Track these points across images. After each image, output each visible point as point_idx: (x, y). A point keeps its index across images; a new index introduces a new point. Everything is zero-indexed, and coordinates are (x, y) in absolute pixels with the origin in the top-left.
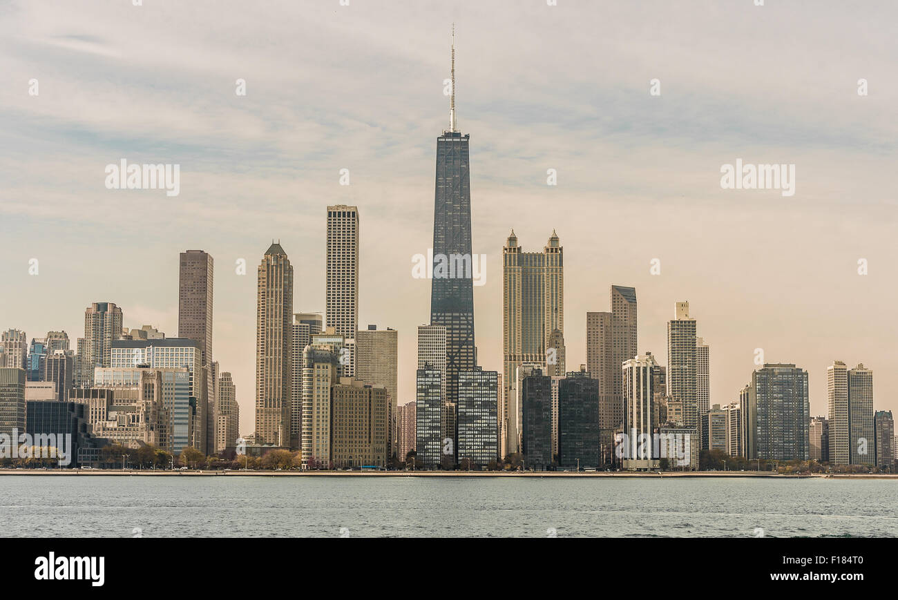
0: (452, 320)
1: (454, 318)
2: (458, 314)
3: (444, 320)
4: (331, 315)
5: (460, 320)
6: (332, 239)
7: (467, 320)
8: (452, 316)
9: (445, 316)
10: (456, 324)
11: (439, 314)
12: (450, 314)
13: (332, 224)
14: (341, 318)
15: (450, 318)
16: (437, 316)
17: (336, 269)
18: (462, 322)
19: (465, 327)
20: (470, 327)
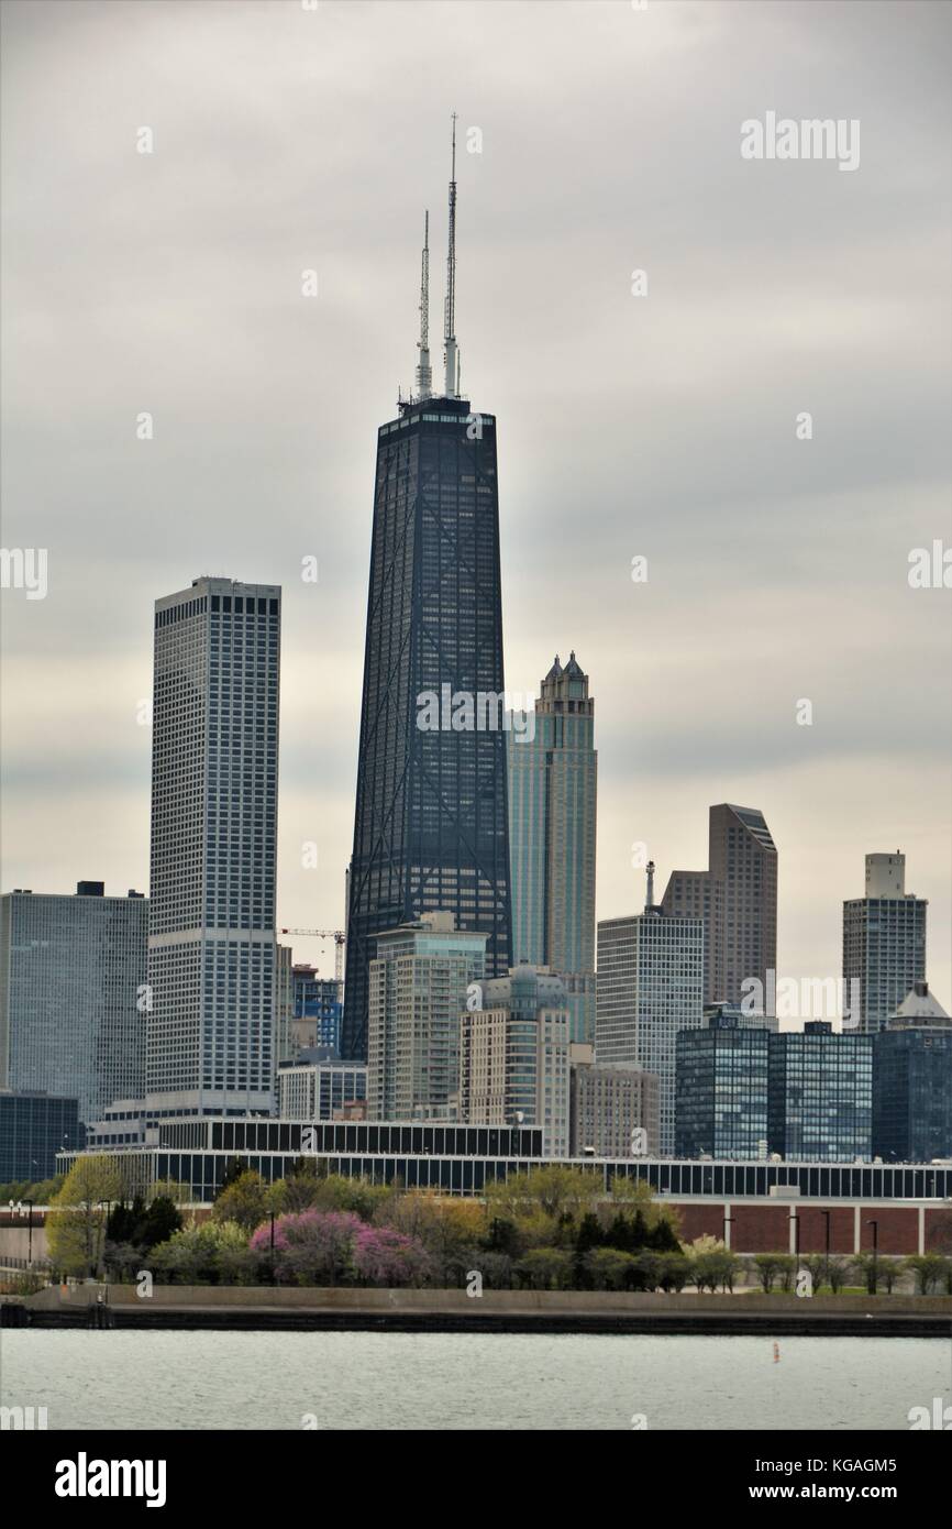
0: (458, 887)
1: (462, 882)
2: (472, 872)
3: (440, 886)
4: (217, 866)
5: (477, 888)
6: (220, 669)
7: (494, 887)
8: (458, 877)
9: (440, 876)
10: (467, 898)
11: (426, 870)
12: (454, 872)
13: (221, 630)
14: (240, 874)
15: (454, 881)
16: (421, 875)
17: (231, 748)
18: (481, 892)
19: (490, 905)
20: (500, 905)
